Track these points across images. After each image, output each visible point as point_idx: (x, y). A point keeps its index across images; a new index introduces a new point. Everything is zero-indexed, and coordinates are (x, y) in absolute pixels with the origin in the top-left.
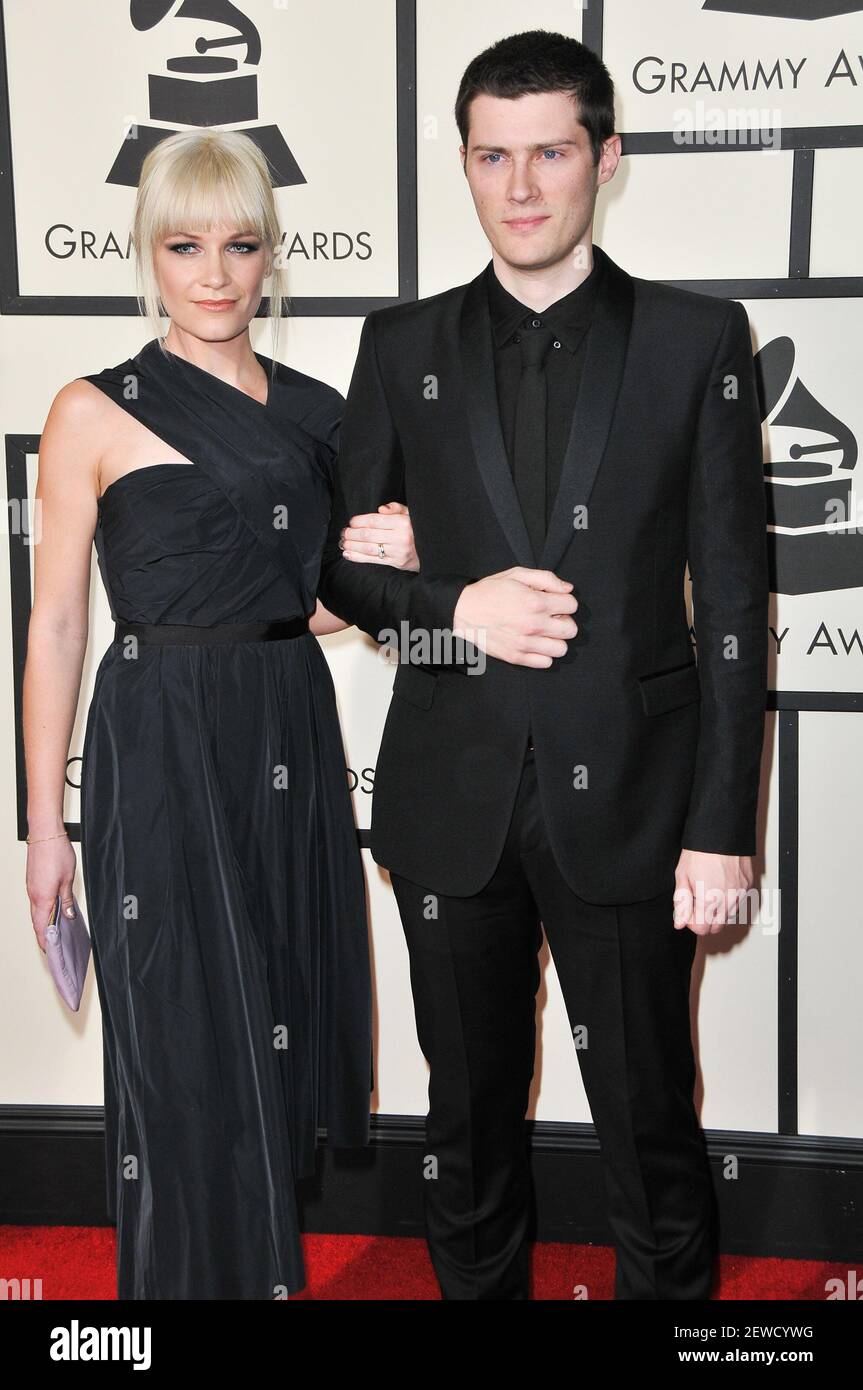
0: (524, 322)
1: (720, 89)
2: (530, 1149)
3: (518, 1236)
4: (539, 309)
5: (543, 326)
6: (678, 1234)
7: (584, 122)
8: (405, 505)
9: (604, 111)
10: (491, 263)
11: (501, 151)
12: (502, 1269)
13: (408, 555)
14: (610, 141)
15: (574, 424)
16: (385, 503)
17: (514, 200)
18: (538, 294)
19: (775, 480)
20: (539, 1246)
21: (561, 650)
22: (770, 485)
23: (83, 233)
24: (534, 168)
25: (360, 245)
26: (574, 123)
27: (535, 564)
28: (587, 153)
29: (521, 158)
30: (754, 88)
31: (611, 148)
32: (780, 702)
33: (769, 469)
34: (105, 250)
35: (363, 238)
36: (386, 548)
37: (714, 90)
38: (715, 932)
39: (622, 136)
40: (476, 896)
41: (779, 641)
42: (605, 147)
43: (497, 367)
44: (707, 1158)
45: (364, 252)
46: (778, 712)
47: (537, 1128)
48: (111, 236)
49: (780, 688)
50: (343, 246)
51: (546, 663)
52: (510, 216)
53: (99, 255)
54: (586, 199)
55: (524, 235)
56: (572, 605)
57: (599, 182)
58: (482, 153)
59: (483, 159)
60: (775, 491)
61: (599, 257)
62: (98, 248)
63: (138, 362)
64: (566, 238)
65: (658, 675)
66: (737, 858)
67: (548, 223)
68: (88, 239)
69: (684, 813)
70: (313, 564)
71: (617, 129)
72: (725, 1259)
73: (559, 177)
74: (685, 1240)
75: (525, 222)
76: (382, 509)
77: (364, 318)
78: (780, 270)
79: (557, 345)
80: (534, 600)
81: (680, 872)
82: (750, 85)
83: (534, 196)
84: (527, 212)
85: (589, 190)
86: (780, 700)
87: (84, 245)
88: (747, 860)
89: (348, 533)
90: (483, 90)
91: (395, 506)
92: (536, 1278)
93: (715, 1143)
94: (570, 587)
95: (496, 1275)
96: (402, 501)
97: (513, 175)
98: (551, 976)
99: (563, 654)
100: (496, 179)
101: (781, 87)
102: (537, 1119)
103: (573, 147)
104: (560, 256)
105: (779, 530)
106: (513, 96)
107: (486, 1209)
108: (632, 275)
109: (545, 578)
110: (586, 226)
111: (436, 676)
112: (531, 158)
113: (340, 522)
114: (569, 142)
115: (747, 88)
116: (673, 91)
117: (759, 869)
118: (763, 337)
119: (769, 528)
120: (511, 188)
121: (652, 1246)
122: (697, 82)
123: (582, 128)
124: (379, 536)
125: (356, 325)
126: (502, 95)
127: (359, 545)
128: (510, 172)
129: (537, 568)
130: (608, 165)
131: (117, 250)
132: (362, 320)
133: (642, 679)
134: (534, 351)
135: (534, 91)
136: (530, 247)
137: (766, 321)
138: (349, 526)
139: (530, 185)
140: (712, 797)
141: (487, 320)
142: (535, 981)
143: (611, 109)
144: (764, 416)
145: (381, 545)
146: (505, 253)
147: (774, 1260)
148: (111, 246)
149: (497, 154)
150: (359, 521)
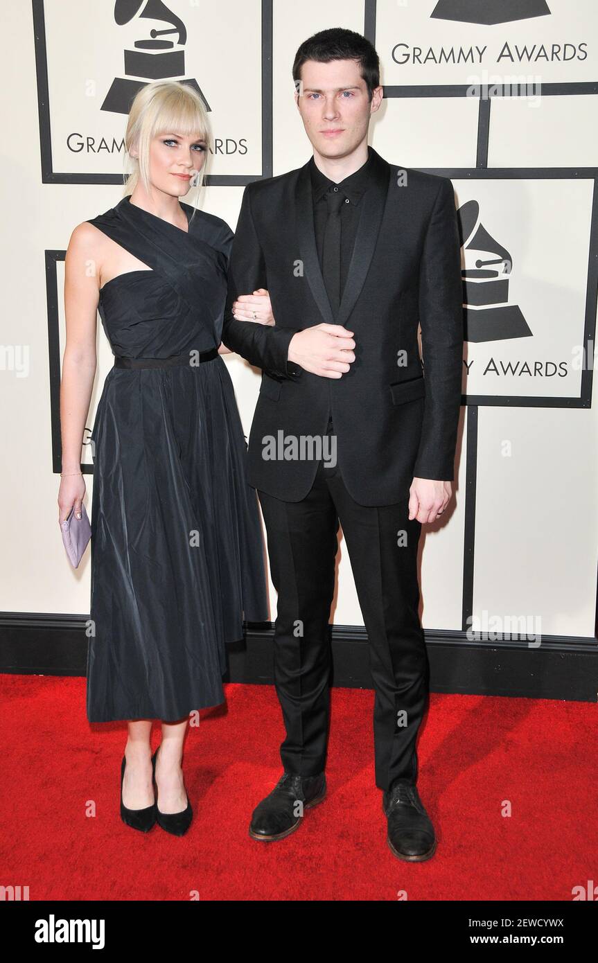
0: (329, 189)
1: (440, 62)
2: (331, 639)
3: (324, 681)
4: (337, 182)
5: (339, 191)
6: (409, 680)
7: (365, 77)
8: (267, 290)
9: (375, 72)
10: (313, 157)
11: (319, 92)
12: (314, 699)
13: (269, 318)
14: (377, 89)
15: (356, 245)
16: (256, 289)
17: (326, 118)
18: (337, 173)
19: (468, 280)
20: (333, 690)
21: (347, 369)
22: (465, 282)
23: (88, 138)
24: (337, 102)
25: (241, 146)
26: (359, 78)
27: (334, 322)
28: (366, 95)
29: (330, 96)
30: (458, 62)
31: (378, 93)
32: (468, 401)
33: (464, 273)
34: (100, 148)
35: (242, 142)
36: (257, 314)
37: (436, 62)
38: (431, 522)
39: (383, 87)
40: (302, 501)
41: (468, 368)
42: (375, 92)
43: (315, 213)
44: (425, 644)
45: (243, 150)
46: (467, 407)
47: (334, 629)
48: (103, 140)
49: (468, 393)
50: (231, 147)
51: (339, 376)
52: (324, 128)
53: (96, 150)
54: (365, 120)
55: (331, 139)
56: (352, 344)
57: (371, 112)
58: (309, 93)
59: (309, 96)
60: (467, 285)
61: (372, 153)
62: (96, 147)
63: (117, 210)
64: (354, 142)
65: (401, 382)
66: (443, 482)
67: (343, 133)
68: (91, 142)
69: (415, 457)
70: (219, 321)
71: (381, 84)
72: (432, 695)
73: (350, 107)
74: (412, 683)
75: (332, 132)
76: (255, 293)
77: (245, 187)
78: (471, 163)
79: (347, 201)
80: (332, 341)
81: (412, 490)
82: (456, 61)
83: (337, 117)
84: (333, 126)
85: (367, 115)
86: (468, 399)
87: (88, 145)
88: (448, 483)
89: (237, 305)
90: (310, 58)
91: (262, 291)
92: (332, 705)
93: (428, 636)
94: (352, 334)
95: (310, 702)
96: (266, 289)
97: (326, 105)
98: (343, 545)
99: (348, 371)
100: (316, 108)
101: (473, 62)
102: (334, 624)
103: (358, 90)
104: (350, 152)
105: (469, 307)
106: (327, 61)
107: (308, 667)
108: (389, 163)
109: (339, 330)
110: (365, 134)
111: (281, 383)
112: (336, 96)
113: (233, 299)
114: (356, 88)
115: (454, 62)
116: (414, 63)
117: (455, 488)
118: (462, 201)
119: (464, 306)
120: (324, 112)
121: (394, 687)
122: (427, 58)
123: (363, 81)
124: (253, 307)
125: (240, 191)
126: (320, 61)
127: (243, 312)
128: (324, 104)
129: (335, 324)
130: (376, 103)
131: (107, 148)
132: (243, 188)
133: (392, 385)
134: (334, 203)
135: (338, 58)
136: (333, 146)
137: (464, 191)
138: (237, 301)
139: (335, 111)
140: (431, 449)
141: (309, 188)
142: (335, 549)
143: (378, 72)
144: (462, 244)
145: (254, 312)
146: (321, 150)
147: (457, 695)
148: (103, 145)
149: (318, 93)
150: (242, 298)
